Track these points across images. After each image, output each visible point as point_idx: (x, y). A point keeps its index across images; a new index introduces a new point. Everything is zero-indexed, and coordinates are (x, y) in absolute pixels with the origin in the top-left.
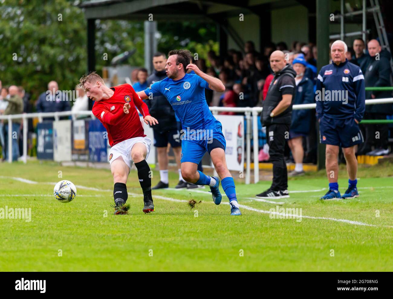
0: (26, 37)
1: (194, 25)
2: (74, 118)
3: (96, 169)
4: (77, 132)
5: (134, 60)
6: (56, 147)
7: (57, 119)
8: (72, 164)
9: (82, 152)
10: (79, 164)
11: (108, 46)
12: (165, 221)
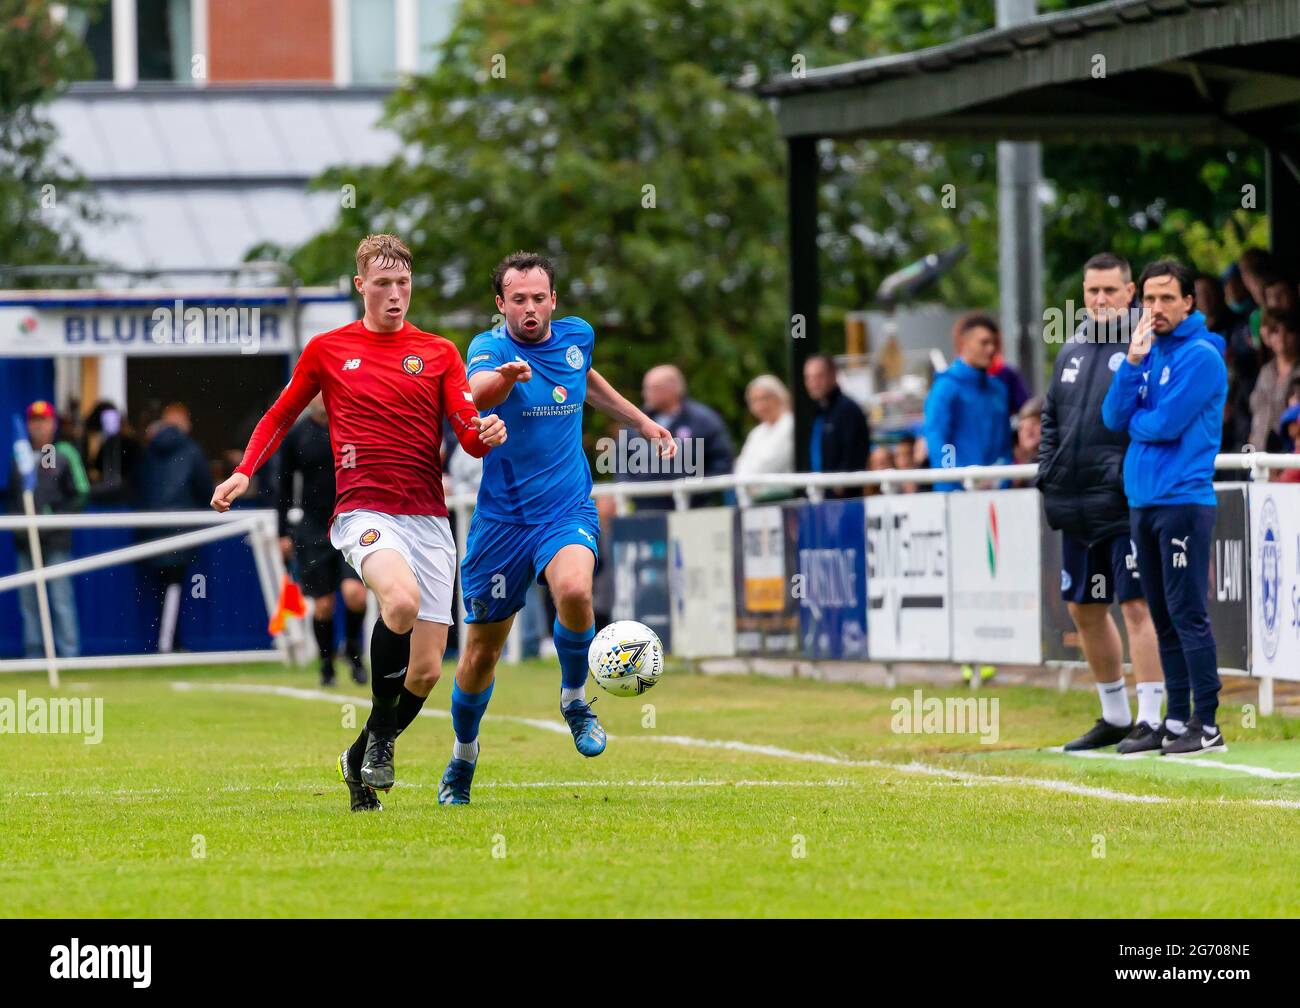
0: (568, 204)
1: (1176, 151)
2: (744, 501)
3: (827, 686)
4: (757, 553)
5: (960, 284)
6: (681, 605)
7: (681, 503)
8: (738, 667)
9: (777, 623)
10: (762, 666)
11: (865, 234)
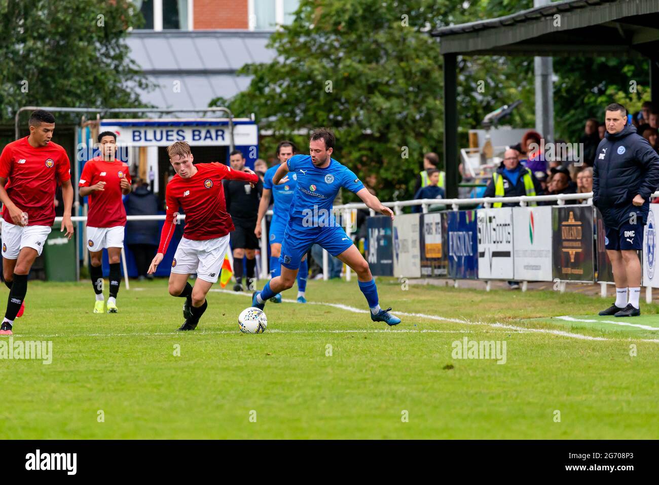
2: (425, 211)
3: (460, 290)
4: (429, 233)
7: (398, 211)
8: (422, 282)
9: (439, 263)
10: (432, 281)
11: (478, 96)
12: (570, 370)
